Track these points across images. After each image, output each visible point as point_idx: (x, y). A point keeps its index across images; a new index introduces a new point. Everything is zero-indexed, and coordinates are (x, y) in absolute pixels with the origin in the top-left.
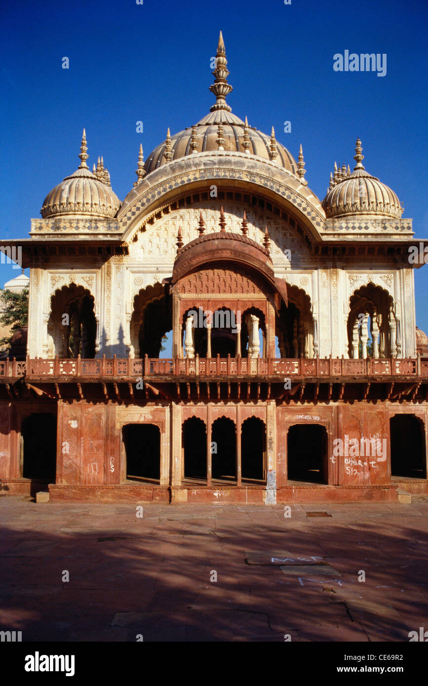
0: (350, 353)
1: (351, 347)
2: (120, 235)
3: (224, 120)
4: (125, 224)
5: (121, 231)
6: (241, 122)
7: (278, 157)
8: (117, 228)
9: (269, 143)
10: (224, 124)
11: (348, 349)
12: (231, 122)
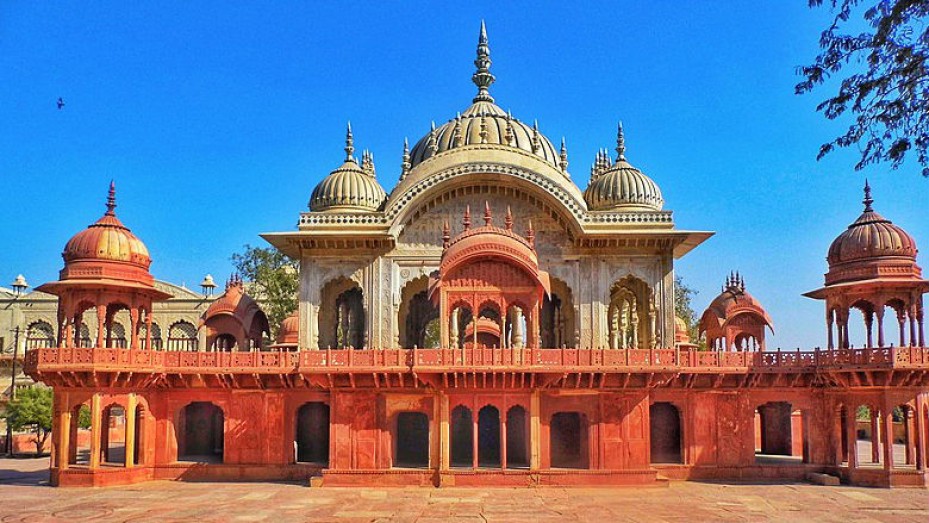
0: (611, 343)
1: (611, 336)
2: (388, 228)
3: (486, 111)
4: (391, 217)
5: (387, 224)
6: (504, 114)
7: (541, 149)
8: (384, 221)
9: (532, 136)
10: (487, 115)
11: (608, 339)
12: (494, 113)
